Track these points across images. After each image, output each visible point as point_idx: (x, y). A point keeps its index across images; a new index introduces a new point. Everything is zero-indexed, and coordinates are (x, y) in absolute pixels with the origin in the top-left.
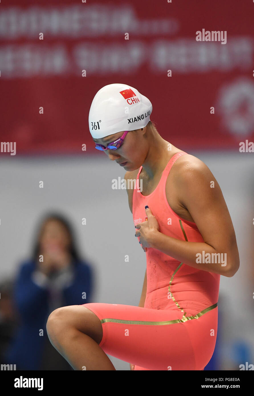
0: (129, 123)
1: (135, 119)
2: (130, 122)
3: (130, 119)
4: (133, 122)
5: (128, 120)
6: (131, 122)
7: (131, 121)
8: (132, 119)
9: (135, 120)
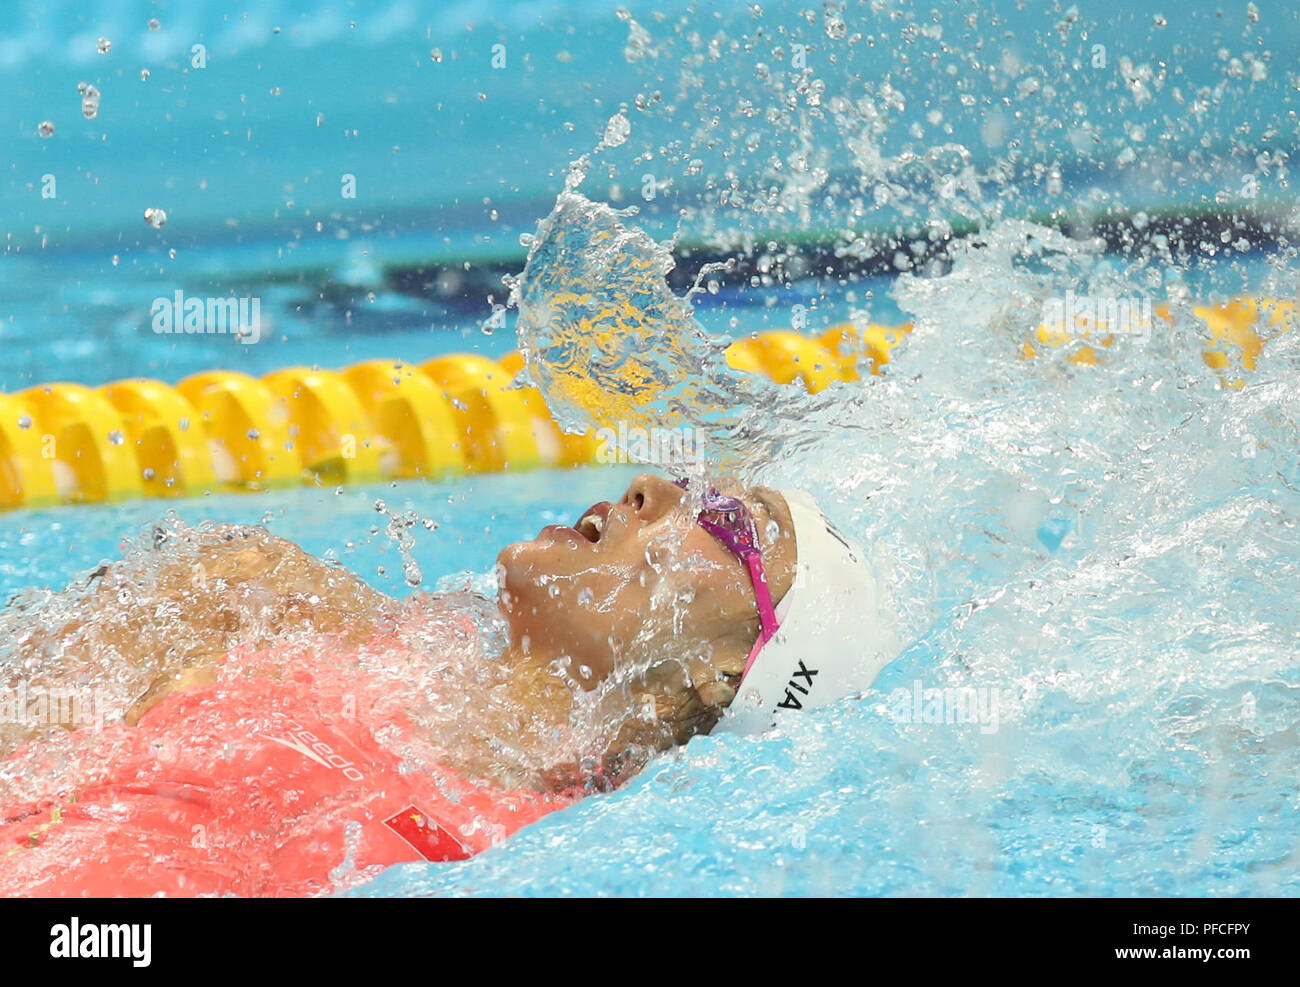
0: (801, 664)
1: (796, 701)
2: (800, 670)
3: (810, 683)
4: (792, 683)
5: (815, 673)
6: (796, 674)
7: (801, 681)
8: (806, 692)
9: (790, 696)
